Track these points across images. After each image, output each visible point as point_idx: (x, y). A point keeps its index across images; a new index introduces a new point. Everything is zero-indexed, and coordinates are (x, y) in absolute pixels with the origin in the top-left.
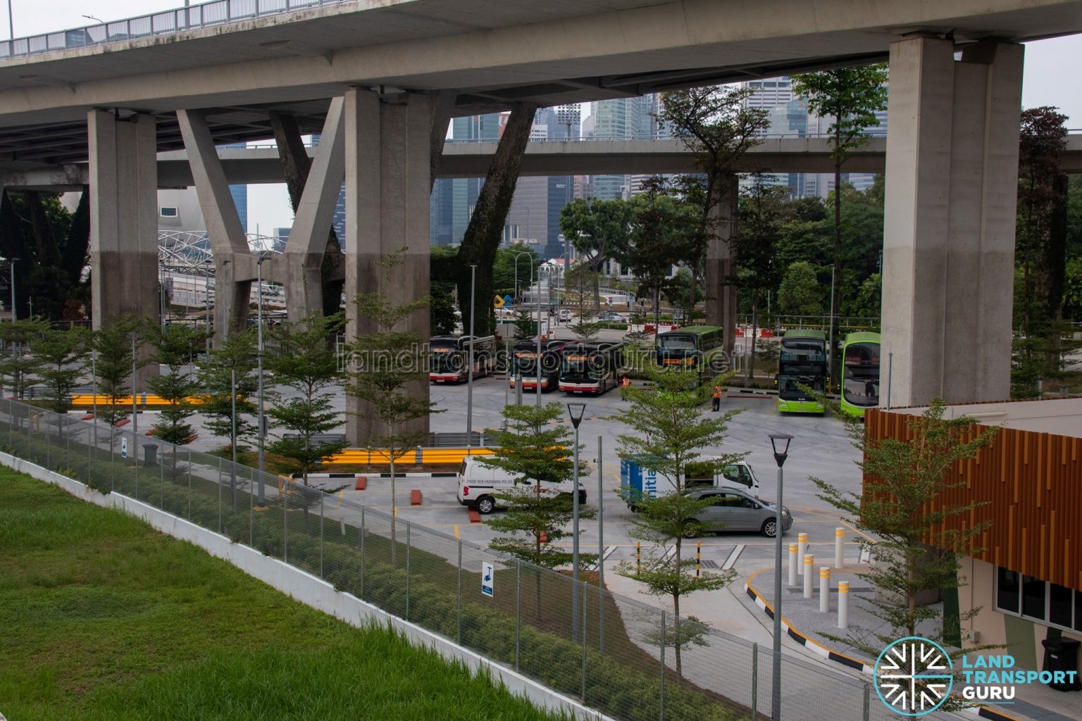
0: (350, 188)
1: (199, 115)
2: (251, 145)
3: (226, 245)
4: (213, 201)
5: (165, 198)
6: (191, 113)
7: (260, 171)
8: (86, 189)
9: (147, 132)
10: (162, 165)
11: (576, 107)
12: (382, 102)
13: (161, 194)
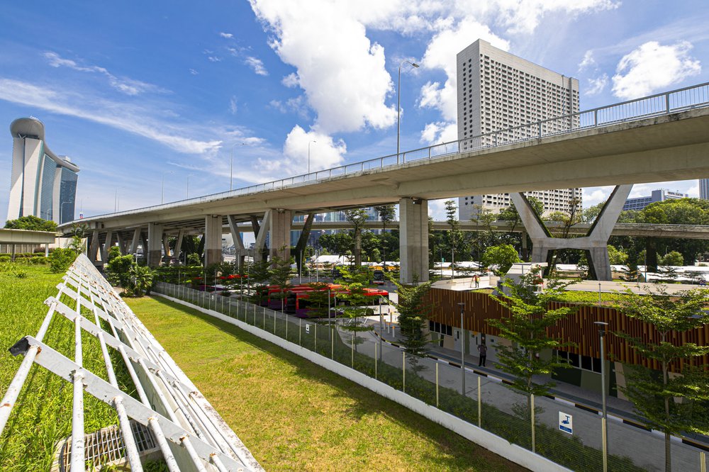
0: (271, 232)
1: (232, 216)
2: (244, 223)
3: (239, 247)
4: (236, 236)
5: (224, 236)
6: (231, 216)
7: (247, 229)
8: (204, 235)
9: (220, 220)
10: (223, 228)
11: (322, 214)
12: (279, 212)
13: (223, 235)
